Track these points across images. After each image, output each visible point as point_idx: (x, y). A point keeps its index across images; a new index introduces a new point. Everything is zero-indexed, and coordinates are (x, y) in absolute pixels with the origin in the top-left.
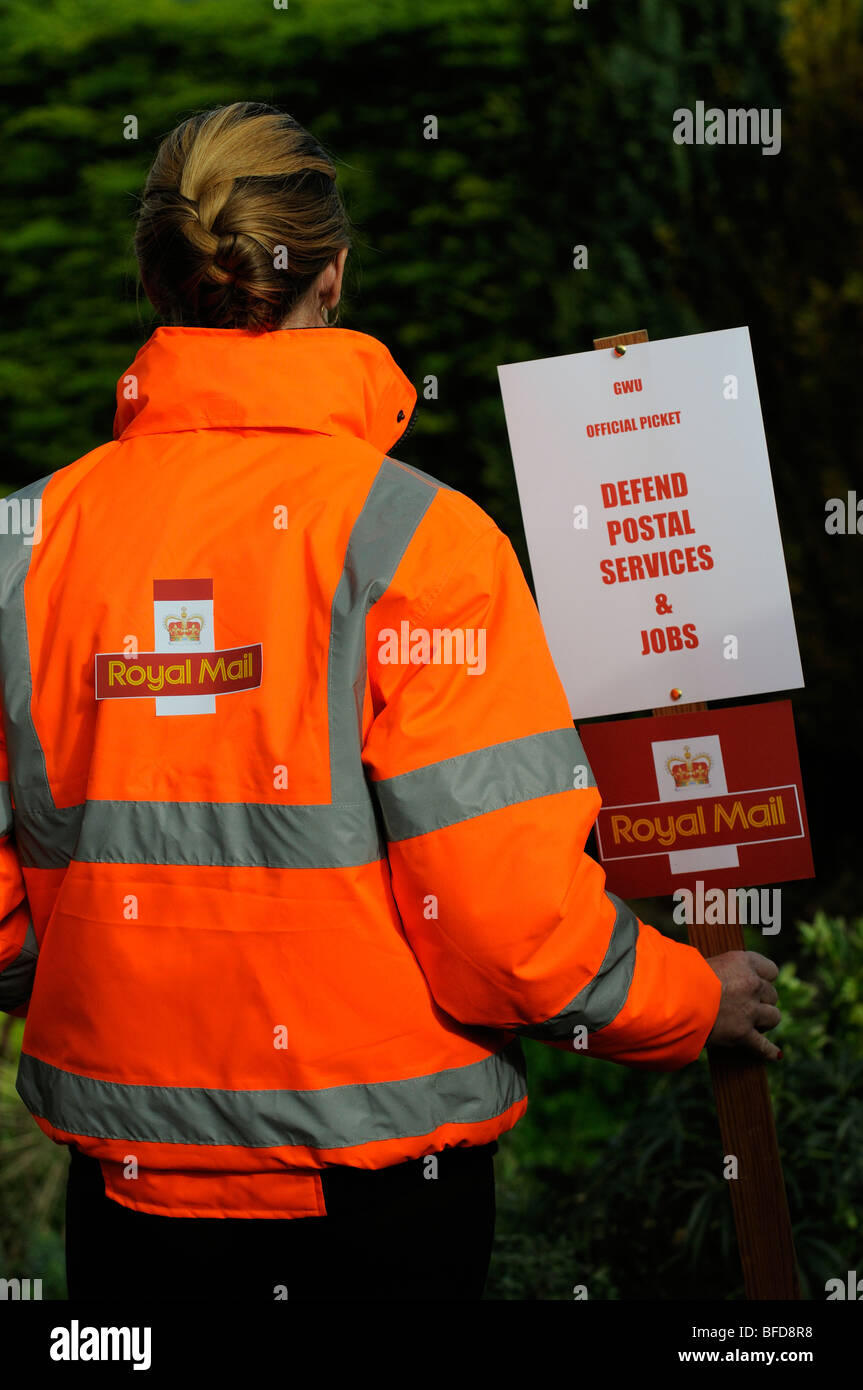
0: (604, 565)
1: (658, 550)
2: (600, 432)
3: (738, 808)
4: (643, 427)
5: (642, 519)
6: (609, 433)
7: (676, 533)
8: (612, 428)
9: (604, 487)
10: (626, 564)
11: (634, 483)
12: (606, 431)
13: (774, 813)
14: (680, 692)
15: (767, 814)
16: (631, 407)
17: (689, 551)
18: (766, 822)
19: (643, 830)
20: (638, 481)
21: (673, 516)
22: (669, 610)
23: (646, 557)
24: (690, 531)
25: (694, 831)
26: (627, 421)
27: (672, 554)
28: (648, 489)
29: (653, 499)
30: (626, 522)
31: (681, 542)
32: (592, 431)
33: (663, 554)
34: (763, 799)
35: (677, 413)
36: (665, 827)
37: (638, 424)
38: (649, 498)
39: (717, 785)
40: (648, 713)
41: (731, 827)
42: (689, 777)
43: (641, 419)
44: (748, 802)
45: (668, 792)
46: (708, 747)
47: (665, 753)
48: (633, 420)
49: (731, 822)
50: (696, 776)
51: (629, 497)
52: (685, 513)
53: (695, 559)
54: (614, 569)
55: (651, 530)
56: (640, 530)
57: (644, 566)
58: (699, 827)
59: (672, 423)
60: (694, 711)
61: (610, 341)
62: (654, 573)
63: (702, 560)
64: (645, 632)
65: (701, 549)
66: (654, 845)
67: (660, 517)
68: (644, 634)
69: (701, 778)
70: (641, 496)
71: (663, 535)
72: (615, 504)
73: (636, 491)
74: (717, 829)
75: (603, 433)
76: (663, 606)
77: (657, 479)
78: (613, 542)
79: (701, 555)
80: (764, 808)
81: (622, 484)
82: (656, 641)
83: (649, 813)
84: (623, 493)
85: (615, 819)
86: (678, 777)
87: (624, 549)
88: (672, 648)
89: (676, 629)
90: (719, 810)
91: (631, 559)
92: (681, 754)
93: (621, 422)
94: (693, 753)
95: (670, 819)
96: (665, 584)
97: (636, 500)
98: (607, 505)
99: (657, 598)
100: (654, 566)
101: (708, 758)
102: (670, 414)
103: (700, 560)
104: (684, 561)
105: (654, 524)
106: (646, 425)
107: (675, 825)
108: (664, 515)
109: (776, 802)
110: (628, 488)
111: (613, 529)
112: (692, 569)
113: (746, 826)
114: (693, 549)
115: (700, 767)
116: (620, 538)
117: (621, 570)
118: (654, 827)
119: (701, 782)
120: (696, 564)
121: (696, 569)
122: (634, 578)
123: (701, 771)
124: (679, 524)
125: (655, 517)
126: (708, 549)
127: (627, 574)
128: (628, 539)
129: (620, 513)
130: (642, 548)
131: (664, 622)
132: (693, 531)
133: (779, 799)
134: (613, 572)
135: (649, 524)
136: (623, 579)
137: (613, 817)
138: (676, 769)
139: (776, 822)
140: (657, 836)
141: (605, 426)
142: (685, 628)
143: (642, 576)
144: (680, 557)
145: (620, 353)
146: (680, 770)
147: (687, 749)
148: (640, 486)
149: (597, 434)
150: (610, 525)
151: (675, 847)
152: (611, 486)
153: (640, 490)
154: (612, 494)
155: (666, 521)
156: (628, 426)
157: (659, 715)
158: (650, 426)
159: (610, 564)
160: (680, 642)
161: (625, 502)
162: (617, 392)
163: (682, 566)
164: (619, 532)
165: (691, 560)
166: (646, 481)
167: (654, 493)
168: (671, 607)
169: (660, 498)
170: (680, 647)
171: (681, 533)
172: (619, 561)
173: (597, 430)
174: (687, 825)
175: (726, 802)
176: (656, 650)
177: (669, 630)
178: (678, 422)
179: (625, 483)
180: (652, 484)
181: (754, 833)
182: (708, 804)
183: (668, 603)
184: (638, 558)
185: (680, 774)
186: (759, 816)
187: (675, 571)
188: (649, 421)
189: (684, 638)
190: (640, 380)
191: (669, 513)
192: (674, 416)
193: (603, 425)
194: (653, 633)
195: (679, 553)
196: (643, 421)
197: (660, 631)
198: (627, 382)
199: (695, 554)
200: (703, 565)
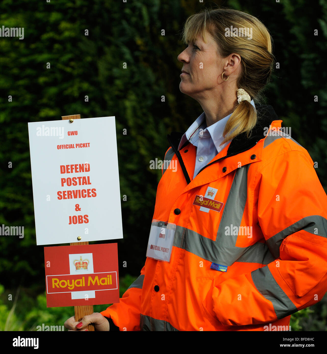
0: (59, 193)
1: (78, 189)
2: (62, 148)
3: (97, 278)
4: (76, 147)
5: (73, 178)
6: (65, 148)
7: (85, 184)
8: (66, 147)
9: (61, 167)
10: (66, 193)
11: (72, 166)
12: (64, 148)
13: (109, 281)
14: (81, 238)
15: (106, 281)
16: (73, 140)
17: (88, 190)
18: (106, 284)
19: (63, 284)
20: (73, 165)
21: (84, 178)
22: (79, 210)
23: (74, 191)
24: (89, 183)
25: (81, 285)
26: (71, 145)
27: (83, 191)
28: (76, 168)
29: (78, 172)
30: (68, 179)
31: (86, 187)
32: (59, 147)
33: (79, 191)
34: (105, 276)
35: (89, 144)
36: (71, 283)
37: (75, 146)
38: (76, 171)
39: (90, 270)
40: (68, 244)
41: (94, 284)
42: (81, 266)
43: (76, 144)
44: (100, 276)
45: (73, 271)
46: (88, 257)
47: (73, 258)
48: (73, 145)
49: (94, 283)
50: (83, 267)
51: (70, 171)
52: (88, 177)
53: (90, 193)
54: (62, 194)
55: (76, 182)
56: (72, 182)
57: (72, 194)
58: (82, 284)
59: (87, 147)
60: (85, 244)
61: (68, 117)
62: (76, 197)
63: (93, 194)
64: (71, 217)
65: (92, 190)
66: (66, 289)
67: (79, 178)
68: (70, 217)
69: (85, 267)
70: (74, 170)
71: (80, 184)
72: (64, 172)
73: (72, 169)
74: (89, 285)
75: (63, 148)
76: (78, 208)
77: (80, 165)
78: (63, 185)
79: (92, 192)
80: (105, 279)
81: (67, 166)
82: (74, 220)
83: (66, 278)
84: (68, 169)
85: (53, 280)
86: (77, 267)
87: (66, 188)
88: (79, 223)
89: (81, 216)
90: (90, 278)
91: (68, 192)
92: (79, 259)
93: (69, 145)
94: (83, 259)
95: (73, 281)
96: (79, 201)
97: (72, 172)
98: (62, 173)
99: (76, 206)
100: (76, 194)
101: (88, 261)
102: (86, 144)
103: (92, 193)
104: (87, 193)
105: (77, 180)
106: (78, 147)
107: (74, 283)
108: (81, 178)
109: (109, 277)
110: (69, 167)
111: (63, 181)
112: (89, 196)
113: (99, 284)
114: (90, 190)
115: (85, 264)
116: (65, 184)
117: (64, 195)
118: (67, 283)
119: (85, 269)
120: (90, 195)
121: (90, 196)
122: (69, 198)
123: (85, 265)
124: (86, 181)
125: (78, 178)
126: (95, 190)
127: (66, 196)
128: (68, 185)
129: (66, 176)
130: (72, 188)
131: (77, 214)
132: (90, 184)
133: (111, 276)
134: (61, 196)
135: (76, 180)
136: (65, 198)
137: (53, 279)
138: (76, 264)
139: (109, 284)
140: (68, 286)
141: (64, 146)
142: (85, 216)
143: (71, 198)
144: (85, 192)
145: (71, 122)
146: (78, 264)
147: (81, 257)
148: (74, 167)
149: (61, 149)
150: (62, 179)
151: (73, 290)
152: (64, 166)
153: (73, 169)
154: (64, 169)
155: (82, 179)
156: (71, 146)
157: (72, 245)
158: (79, 147)
159: (61, 193)
160: (82, 220)
161: (68, 172)
162: (69, 135)
163: (86, 195)
164: (65, 182)
165: (89, 193)
166: (76, 165)
167: (78, 170)
168: (80, 209)
169: (80, 172)
170: (82, 222)
171: (86, 184)
172: (64, 192)
173: (61, 147)
174: (78, 283)
175: (93, 276)
176: (74, 223)
177: (79, 216)
178: (89, 146)
179: (69, 166)
180: (78, 167)
181: (101, 287)
182: (87, 276)
183: (80, 207)
184: (71, 191)
185: (78, 266)
186: (103, 281)
187: (83, 197)
188: (79, 145)
189: (84, 219)
190: (77, 131)
191: (83, 177)
192: (88, 144)
193: (63, 145)
194: (73, 217)
195: (85, 190)
196: (77, 145)
197: (76, 217)
198: (72, 132)
199: (90, 191)
200: (93, 195)
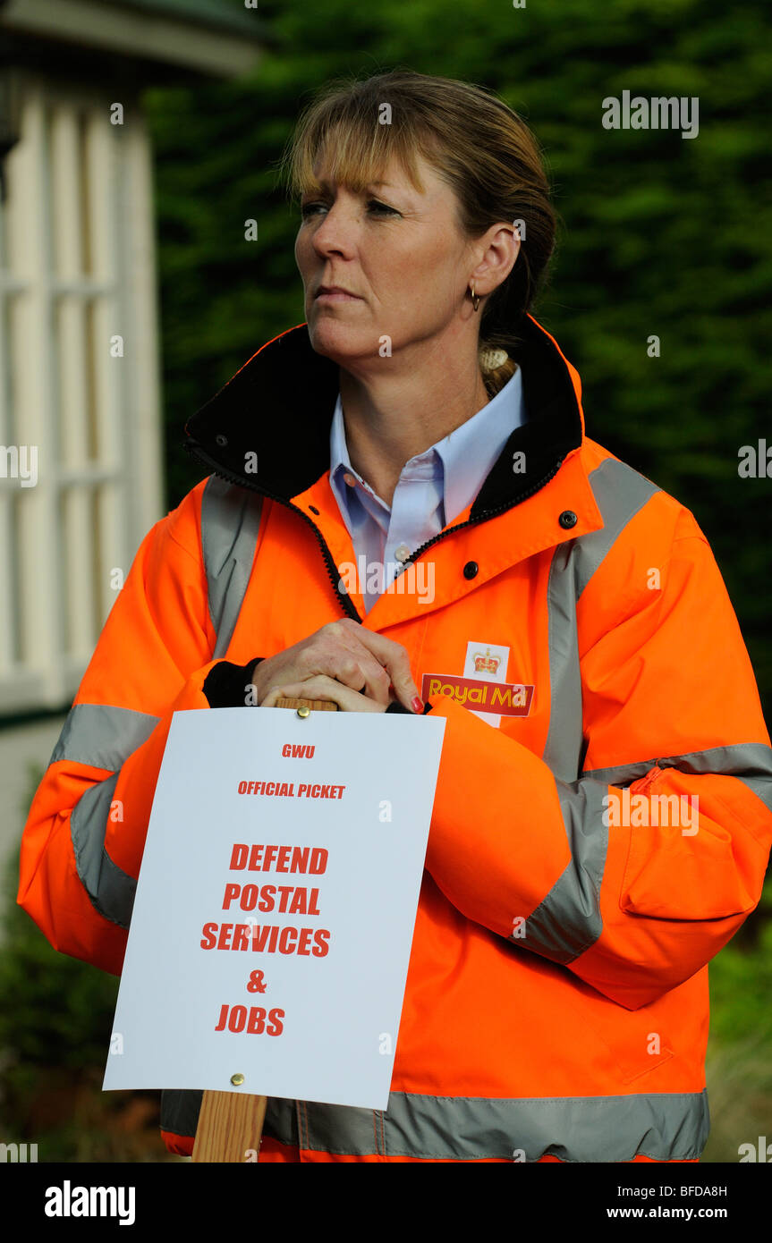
0: (208, 929)
1: (272, 925)
2: (252, 791)
4: (300, 795)
5: (265, 888)
6: (262, 793)
7: (298, 910)
8: (266, 789)
9: (237, 847)
10: (231, 932)
11: (271, 849)
12: (259, 791)
14: (242, 1080)
16: (296, 772)
17: (306, 932)
20: (275, 848)
21: (301, 892)
22: (261, 989)
23: (256, 928)
24: (314, 911)
26: (285, 786)
27: (286, 931)
28: (283, 858)
29: (286, 870)
30: (247, 888)
31: (300, 921)
32: (244, 788)
33: (276, 929)
35: (341, 788)
37: (295, 791)
38: (281, 869)
43: (301, 786)
48: (292, 786)
51: (260, 863)
52: (315, 892)
53: (309, 942)
54: (217, 934)
55: (271, 902)
56: (260, 899)
57: (250, 938)
59: (332, 797)
62: (258, 947)
63: (316, 945)
64: (227, 1007)
65: (319, 932)
67: (286, 891)
68: (225, 1008)
70: (274, 864)
71: (282, 909)
72: (242, 867)
73: (269, 858)
75: (255, 793)
76: (256, 983)
77: (297, 850)
78: (226, 906)
79: (317, 939)
81: (257, 848)
82: (234, 1019)
84: (255, 857)
87: (236, 915)
88: (251, 1030)
89: (263, 1011)
91: (239, 927)
93: (278, 785)
96: (270, 962)
97: (266, 868)
98: (233, 866)
99: (253, 975)
100: (262, 939)
102: (334, 787)
103: (314, 944)
104: (296, 942)
105: (277, 897)
106: (304, 794)
108: (291, 889)
110: (262, 853)
111: (231, 892)
112: (302, 952)
114: (310, 931)
116: (235, 903)
117: (224, 936)
120: (308, 947)
121: (307, 953)
122: (235, 947)
124: (304, 902)
125: (281, 889)
126: (327, 934)
127: (229, 942)
128: (243, 906)
129: (244, 878)
130: (255, 918)
131: (251, 1001)
132: (317, 913)
134: (214, 937)
135: (271, 895)
136: (223, 946)
141: (260, 786)
142: (273, 1012)
143: (245, 948)
144: (294, 936)
148: (276, 854)
149: (249, 793)
150: (229, 887)
152: (245, 848)
153: (274, 858)
154: (242, 856)
155: (291, 896)
156: (285, 790)
158: (308, 796)
159: (215, 927)
160: (262, 1025)
161: (253, 867)
162: (285, 754)
163: (292, 947)
164: (236, 896)
165: (304, 941)
166: (284, 849)
167: (288, 864)
168: (265, 986)
169: (293, 870)
170: (260, 1031)
171: (303, 912)
172: (226, 927)
173: (250, 788)
176: (232, 1029)
177: (254, 1010)
178: (340, 797)
179: (261, 848)
180: (290, 855)
183: (263, 982)
184: (247, 928)
187: (283, 950)
188: (309, 790)
189: (267, 1022)
190: (313, 748)
191: (297, 888)
192: (337, 790)
193: (258, 783)
194: (235, 1009)
195: (294, 932)
196: (302, 788)
197: (243, 1010)
198: (299, 747)
199: (311, 937)
200: (315, 950)
